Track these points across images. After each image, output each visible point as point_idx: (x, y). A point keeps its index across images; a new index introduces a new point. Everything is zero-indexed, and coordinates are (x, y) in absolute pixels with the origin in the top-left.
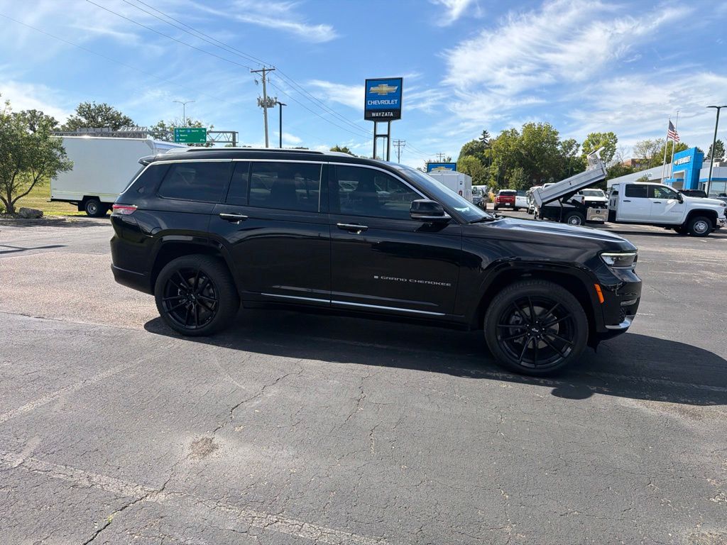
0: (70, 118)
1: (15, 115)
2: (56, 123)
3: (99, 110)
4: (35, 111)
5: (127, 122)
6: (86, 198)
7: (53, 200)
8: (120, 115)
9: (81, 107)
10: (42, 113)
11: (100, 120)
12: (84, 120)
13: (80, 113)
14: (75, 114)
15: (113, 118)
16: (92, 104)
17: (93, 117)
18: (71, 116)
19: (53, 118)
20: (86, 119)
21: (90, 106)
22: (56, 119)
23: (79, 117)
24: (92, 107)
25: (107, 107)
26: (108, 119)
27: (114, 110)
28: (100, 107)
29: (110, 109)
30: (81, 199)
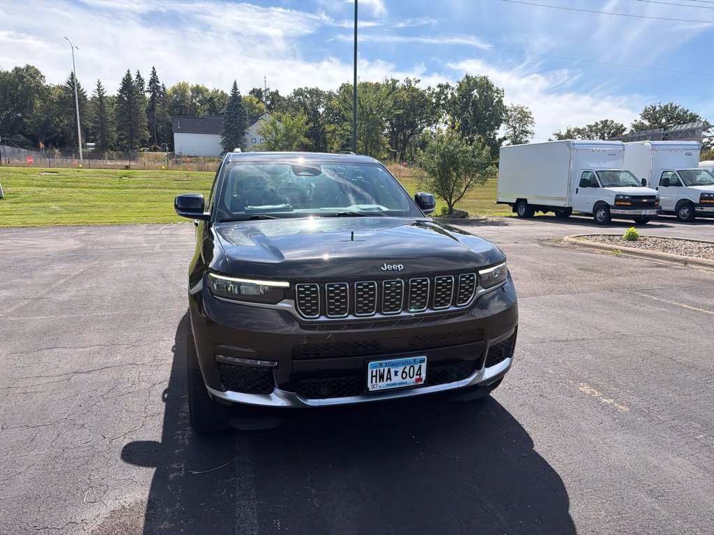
0: (634, 123)
1: (590, 126)
2: (624, 130)
3: (665, 111)
4: (607, 121)
5: (694, 118)
6: (519, 200)
7: (498, 203)
8: (686, 113)
9: (646, 111)
10: (613, 122)
11: (664, 121)
12: (647, 123)
13: (644, 116)
14: (639, 118)
15: (678, 116)
16: (658, 105)
17: (656, 119)
18: (636, 121)
19: (622, 125)
20: (649, 121)
21: (655, 109)
22: (625, 126)
23: (642, 121)
24: (658, 109)
25: (673, 106)
26: (672, 119)
27: (680, 108)
28: (666, 107)
29: (676, 108)
30: (515, 202)
